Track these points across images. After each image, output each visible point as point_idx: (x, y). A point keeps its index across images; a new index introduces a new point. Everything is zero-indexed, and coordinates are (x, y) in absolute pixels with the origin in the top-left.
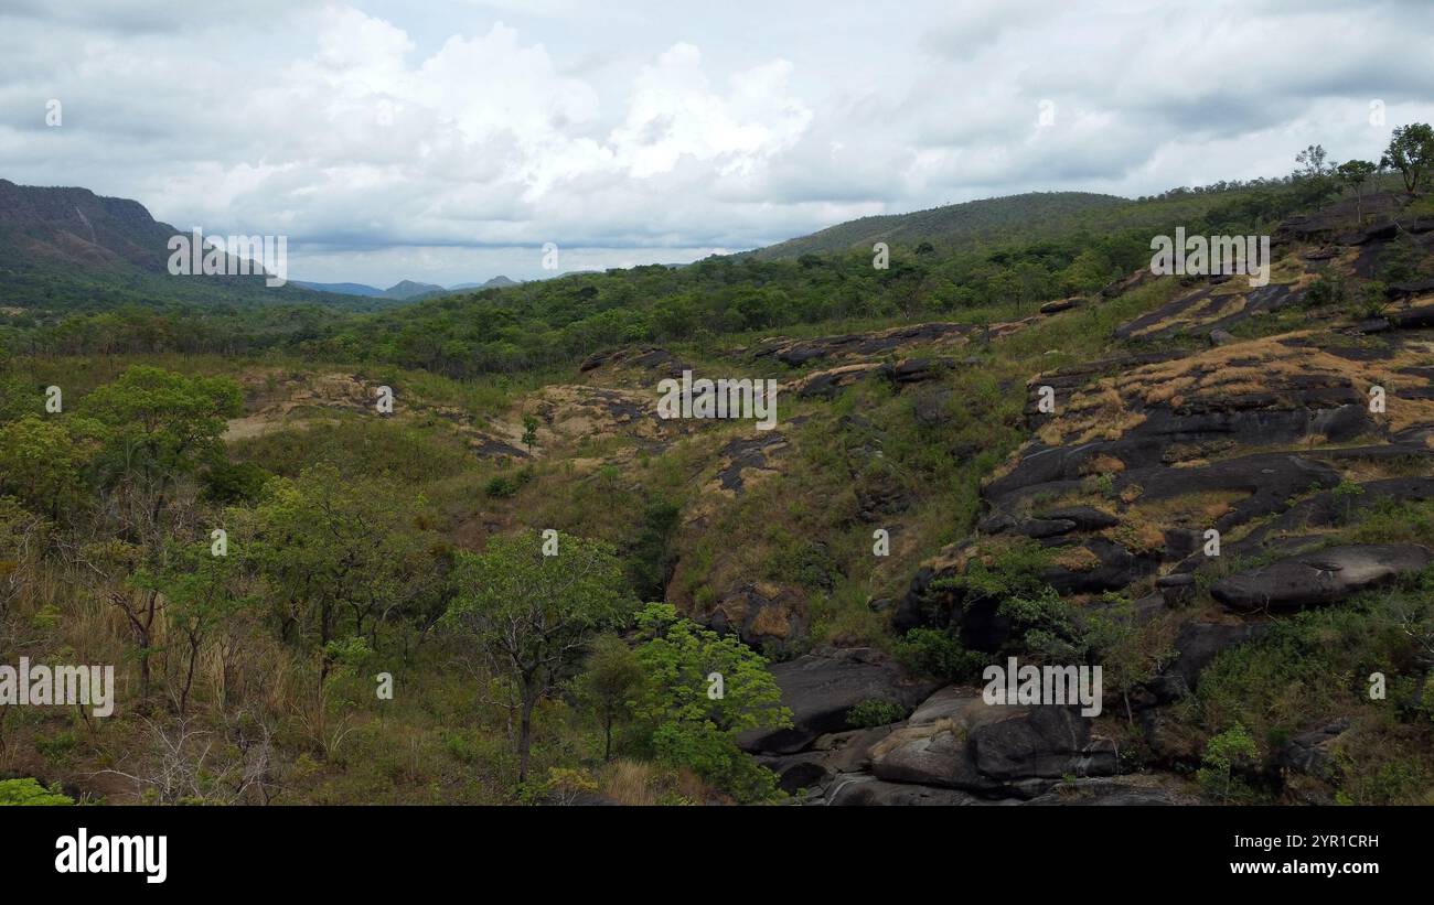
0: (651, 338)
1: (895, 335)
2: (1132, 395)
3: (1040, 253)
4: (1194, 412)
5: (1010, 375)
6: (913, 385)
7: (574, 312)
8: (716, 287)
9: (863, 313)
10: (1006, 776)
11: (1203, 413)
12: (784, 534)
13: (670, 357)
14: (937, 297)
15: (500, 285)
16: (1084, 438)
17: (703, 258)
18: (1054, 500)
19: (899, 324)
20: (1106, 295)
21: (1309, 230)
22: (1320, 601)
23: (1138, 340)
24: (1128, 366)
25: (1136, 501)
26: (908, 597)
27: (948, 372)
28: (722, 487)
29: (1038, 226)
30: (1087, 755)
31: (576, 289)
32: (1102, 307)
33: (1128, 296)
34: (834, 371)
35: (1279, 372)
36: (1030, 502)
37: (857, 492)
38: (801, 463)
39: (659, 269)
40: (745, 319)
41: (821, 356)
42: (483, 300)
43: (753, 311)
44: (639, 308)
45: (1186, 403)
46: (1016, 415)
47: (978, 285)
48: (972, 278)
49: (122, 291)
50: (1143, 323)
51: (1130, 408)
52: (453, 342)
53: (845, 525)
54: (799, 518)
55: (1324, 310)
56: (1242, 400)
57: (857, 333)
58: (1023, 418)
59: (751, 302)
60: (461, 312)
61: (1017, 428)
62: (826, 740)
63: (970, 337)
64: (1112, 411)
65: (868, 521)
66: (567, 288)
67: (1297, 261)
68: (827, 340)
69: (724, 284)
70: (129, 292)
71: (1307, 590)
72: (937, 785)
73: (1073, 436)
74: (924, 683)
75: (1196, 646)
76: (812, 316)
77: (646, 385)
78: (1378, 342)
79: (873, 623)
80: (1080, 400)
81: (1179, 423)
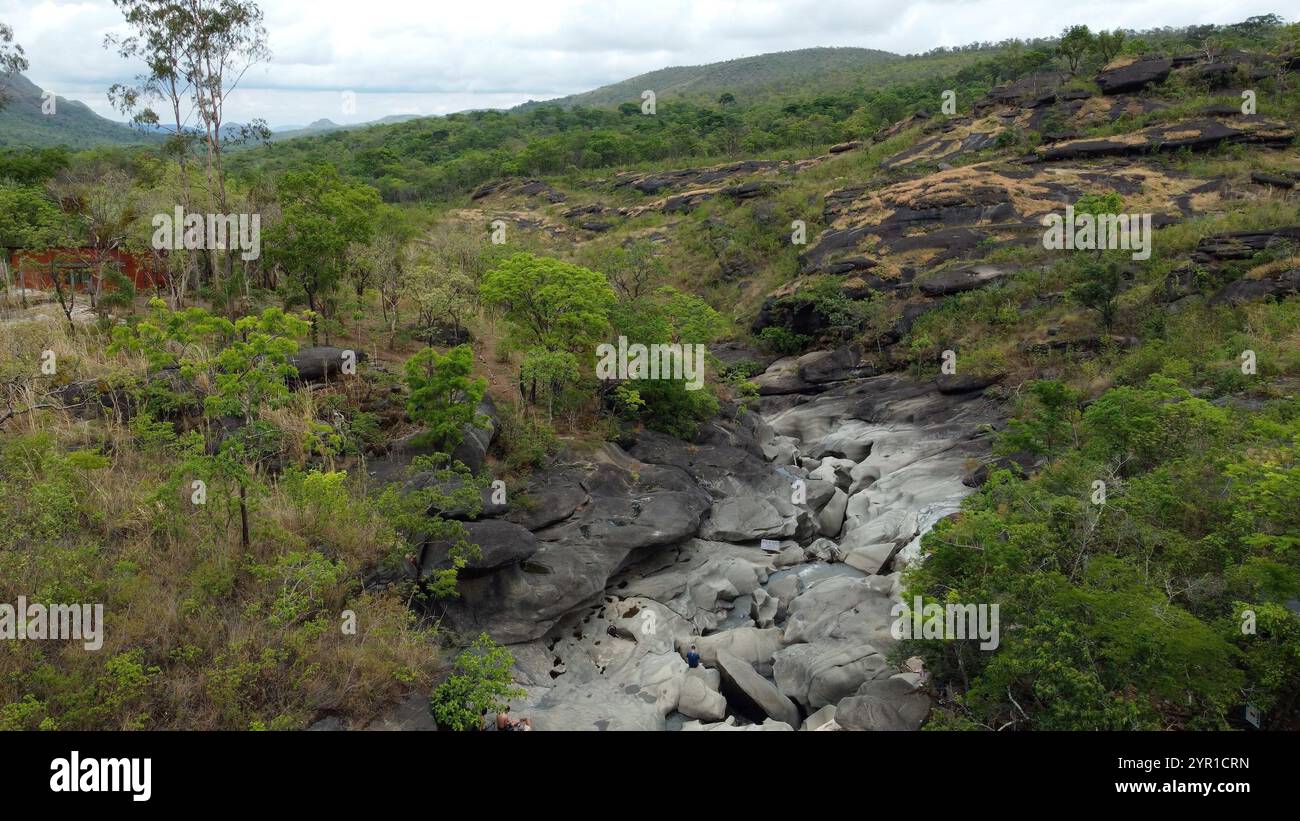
0: (527, 173)
1: (723, 169)
2: (888, 200)
3: (825, 105)
4: (921, 208)
5: (813, 192)
6: (749, 199)
7: (429, 152)
9: (694, 153)
10: (819, 381)
11: (925, 208)
13: (546, 187)
14: (749, 141)
16: (860, 225)
17: (521, 104)
18: (843, 255)
19: (725, 161)
20: (876, 140)
21: (1007, 96)
22: (967, 288)
23: (893, 170)
24: (886, 184)
25: (887, 254)
26: (761, 314)
27: (773, 191)
29: (822, 80)
30: (859, 369)
32: (872, 148)
33: (890, 141)
34: (686, 194)
35: (970, 185)
36: (830, 256)
37: (720, 264)
38: (681, 249)
40: (600, 158)
41: (668, 185)
43: (606, 151)
44: (508, 149)
45: (916, 203)
46: (818, 216)
47: (780, 131)
48: (778, 125)
50: (897, 159)
51: (885, 208)
53: (715, 284)
55: (1006, 150)
56: (947, 200)
57: (693, 168)
59: (601, 144)
61: (820, 224)
63: (780, 170)
64: (876, 209)
65: (729, 282)
67: (996, 118)
68: (673, 173)
71: (963, 283)
72: (783, 393)
73: (853, 224)
74: (773, 357)
75: (912, 313)
76: (654, 155)
77: (533, 208)
78: (1029, 168)
79: (740, 330)
80: (857, 204)
81: (913, 215)
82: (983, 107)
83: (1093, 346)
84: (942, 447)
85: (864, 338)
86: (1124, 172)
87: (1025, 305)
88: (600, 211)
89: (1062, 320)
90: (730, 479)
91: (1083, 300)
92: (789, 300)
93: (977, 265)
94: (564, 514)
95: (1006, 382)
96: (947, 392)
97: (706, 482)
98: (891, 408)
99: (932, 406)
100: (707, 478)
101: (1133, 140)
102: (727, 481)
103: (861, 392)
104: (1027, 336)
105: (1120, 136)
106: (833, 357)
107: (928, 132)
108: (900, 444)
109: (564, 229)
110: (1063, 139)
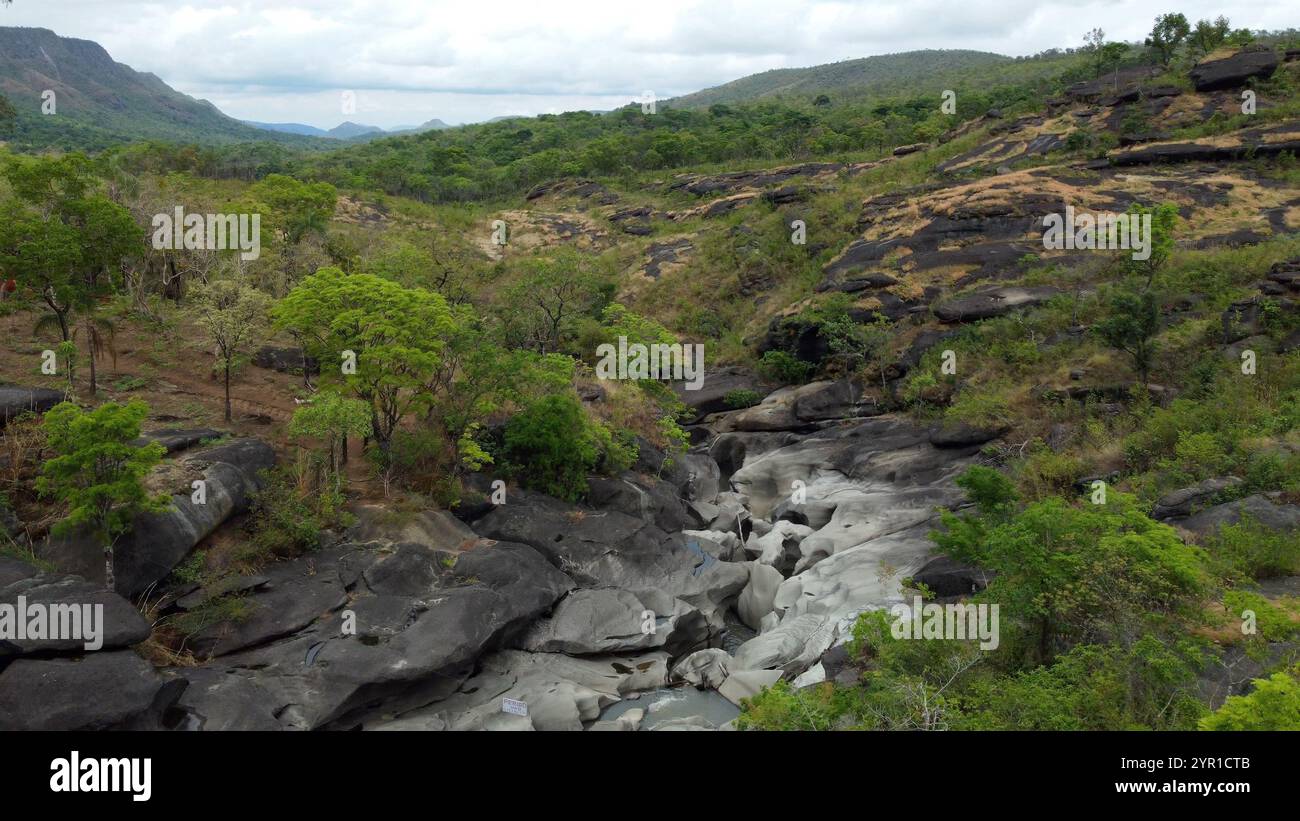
0: (584, 173)
1: (781, 172)
2: (927, 208)
3: (917, 107)
4: (960, 218)
6: (785, 205)
7: (512, 152)
8: (637, 132)
9: (759, 154)
10: (811, 419)
11: (965, 218)
12: (688, 303)
13: (601, 189)
14: (820, 143)
15: (436, 128)
16: (891, 236)
17: (623, 106)
18: (861, 271)
19: (788, 164)
20: (941, 142)
21: (1087, 93)
22: (989, 315)
23: (947, 174)
24: (932, 190)
25: (911, 271)
26: (768, 334)
27: (811, 195)
28: (645, 275)
30: (858, 406)
31: (512, 133)
32: (935, 150)
33: (954, 142)
34: (731, 198)
35: (1019, 192)
36: (845, 272)
37: (739, 276)
38: (702, 258)
39: (586, 115)
40: (662, 158)
41: (722, 187)
42: (428, 140)
43: (669, 152)
44: (573, 149)
45: (956, 212)
46: (852, 224)
47: (854, 132)
48: (852, 126)
49: (90, 127)
50: (954, 162)
51: (922, 217)
52: (414, 175)
53: (730, 298)
54: (699, 293)
55: (1076, 153)
56: (991, 209)
57: (752, 171)
58: (857, 226)
59: (667, 144)
60: (408, 150)
61: (853, 233)
62: (711, 417)
63: (839, 174)
64: (912, 218)
65: (746, 295)
66: (503, 131)
67: (1071, 118)
68: (728, 176)
69: (641, 129)
70: (96, 128)
71: (984, 309)
72: (774, 430)
73: (885, 234)
74: (774, 385)
75: (924, 342)
76: (718, 157)
77: (582, 210)
78: (1095, 174)
79: (744, 352)
80: (894, 212)
81: (950, 225)
82: (1058, 105)
83: (1120, 395)
84: (916, 519)
85: (868, 370)
86: (1208, 180)
87: (1051, 339)
88: (647, 214)
89: (1089, 361)
90: (610, 558)
91: (1110, 338)
92: (796, 320)
93: (1007, 287)
94: (292, 626)
95: (1010, 437)
96: (941, 446)
97: (573, 564)
98: (873, 460)
99: (919, 462)
100: (576, 558)
101: (1223, 143)
102: (604, 563)
103: (855, 435)
104: (1044, 379)
105: (1209, 138)
106: (830, 391)
107: (994, 133)
108: (866, 510)
109: (606, 233)
110: (1143, 141)
